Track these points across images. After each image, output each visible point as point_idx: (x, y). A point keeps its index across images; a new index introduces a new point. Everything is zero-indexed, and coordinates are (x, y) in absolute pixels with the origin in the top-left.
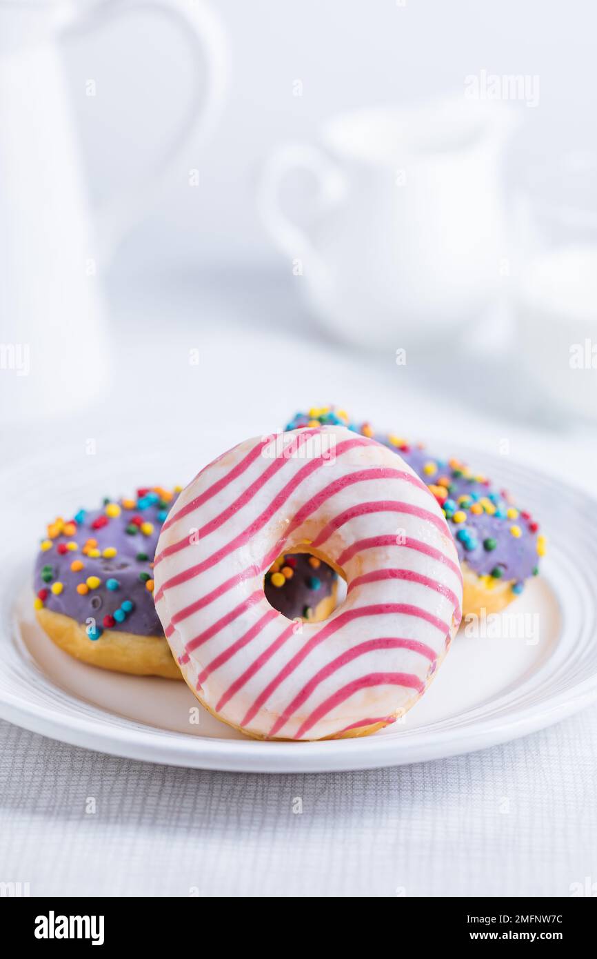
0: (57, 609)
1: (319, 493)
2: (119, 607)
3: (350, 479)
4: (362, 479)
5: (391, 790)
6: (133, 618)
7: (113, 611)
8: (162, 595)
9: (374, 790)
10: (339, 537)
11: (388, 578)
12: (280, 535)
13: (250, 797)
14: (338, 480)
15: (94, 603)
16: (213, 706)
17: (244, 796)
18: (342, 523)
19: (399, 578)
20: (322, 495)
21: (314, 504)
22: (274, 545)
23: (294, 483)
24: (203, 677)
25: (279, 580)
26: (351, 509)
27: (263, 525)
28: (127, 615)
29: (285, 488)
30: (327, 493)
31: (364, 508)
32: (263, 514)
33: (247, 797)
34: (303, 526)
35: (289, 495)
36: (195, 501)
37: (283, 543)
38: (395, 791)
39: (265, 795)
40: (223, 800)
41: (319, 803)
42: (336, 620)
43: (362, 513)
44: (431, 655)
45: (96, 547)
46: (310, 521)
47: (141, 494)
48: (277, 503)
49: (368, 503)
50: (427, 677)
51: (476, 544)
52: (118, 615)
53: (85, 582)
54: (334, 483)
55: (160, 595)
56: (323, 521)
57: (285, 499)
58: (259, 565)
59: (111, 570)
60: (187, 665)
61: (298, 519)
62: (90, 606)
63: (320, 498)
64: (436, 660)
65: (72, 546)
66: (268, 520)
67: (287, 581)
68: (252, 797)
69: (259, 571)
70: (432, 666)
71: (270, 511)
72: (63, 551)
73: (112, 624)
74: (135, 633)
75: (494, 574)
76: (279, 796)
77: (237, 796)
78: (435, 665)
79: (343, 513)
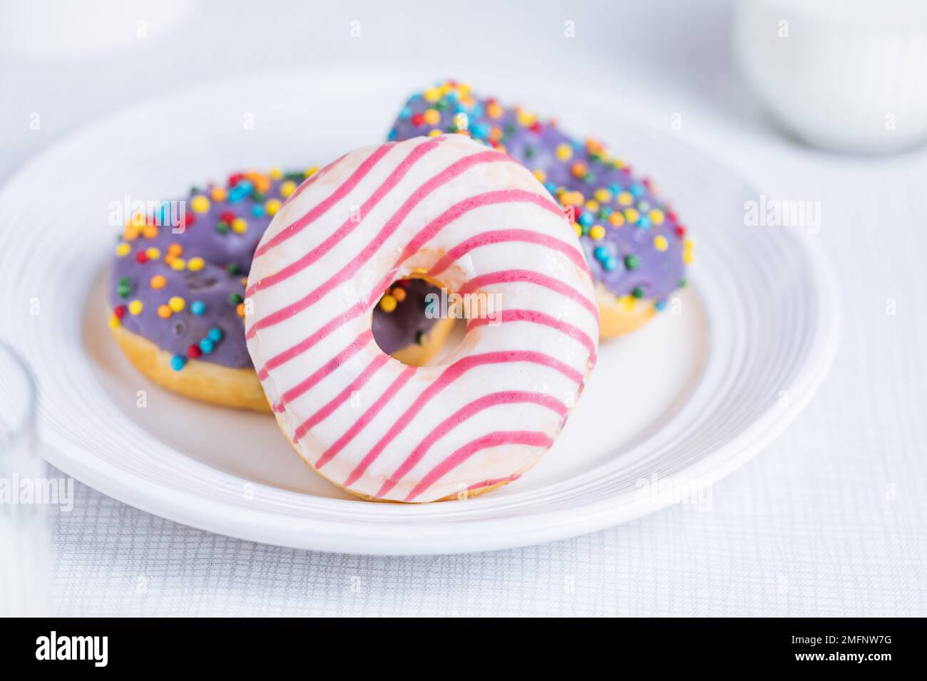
0: (135, 329)
1: (437, 219)
2: (206, 336)
3: (472, 203)
4: (486, 203)
5: (513, 558)
6: (222, 348)
7: (200, 339)
8: (255, 333)
9: (494, 557)
10: (459, 268)
11: (514, 320)
12: (392, 264)
13: (353, 565)
14: (459, 204)
15: (179, 327)
16: (313, 462)
17: (347, 564)
18: (462, 254)
19: (528, 320)
20: (440, 221)
21: (430, 230)
22: (384, 275)
23: (408, 206)
24: (301, 432)
25: (390, 305)
26: (473, 238)
27: (371, 255)
28: (215, 345)
29: (397, 213)
30: (446, 219)
31: (488, 237)
32: (372, 243)
33: (349, 565)
34: (418, 255)
35: (402, 220)
36: (293, 225)
37: (395, 273)
38: (517, 558)
39: (370, 562)
40: (322, 569)
41: (431, 574)
42: (453, 366)
43: (485, 244)
44: (561, 409)
45: (180, 256)
46: (425, 250)
47: (234, 181)
48: (388, 230)
49: (492, 232)
50: (557, 431)
51: (614, 264)
52: (205, 346)
53: (167, 304)
54: (454, 208)
55: (252, 333)
56: (440, 251)
57: (397, 225)
58: (366, 301)
59: (196, 287)
60: (283, 414)
61: (412, 248)
62: (174, 330)
63: (438, 224)
64: (567, 414)
65: (153, 253)
66: (377, 250)
67: (400, 305)
68: (355, 565)
69: (366, 307)
70: (562, 420)
71: (380, 239)
72: (143, 259)
73: (197, 352)
74: (224, 365)
75: (635, 294)
76: (386, 565)
77: (339, 564)
78: (565, 420)
79: (464, 243)
